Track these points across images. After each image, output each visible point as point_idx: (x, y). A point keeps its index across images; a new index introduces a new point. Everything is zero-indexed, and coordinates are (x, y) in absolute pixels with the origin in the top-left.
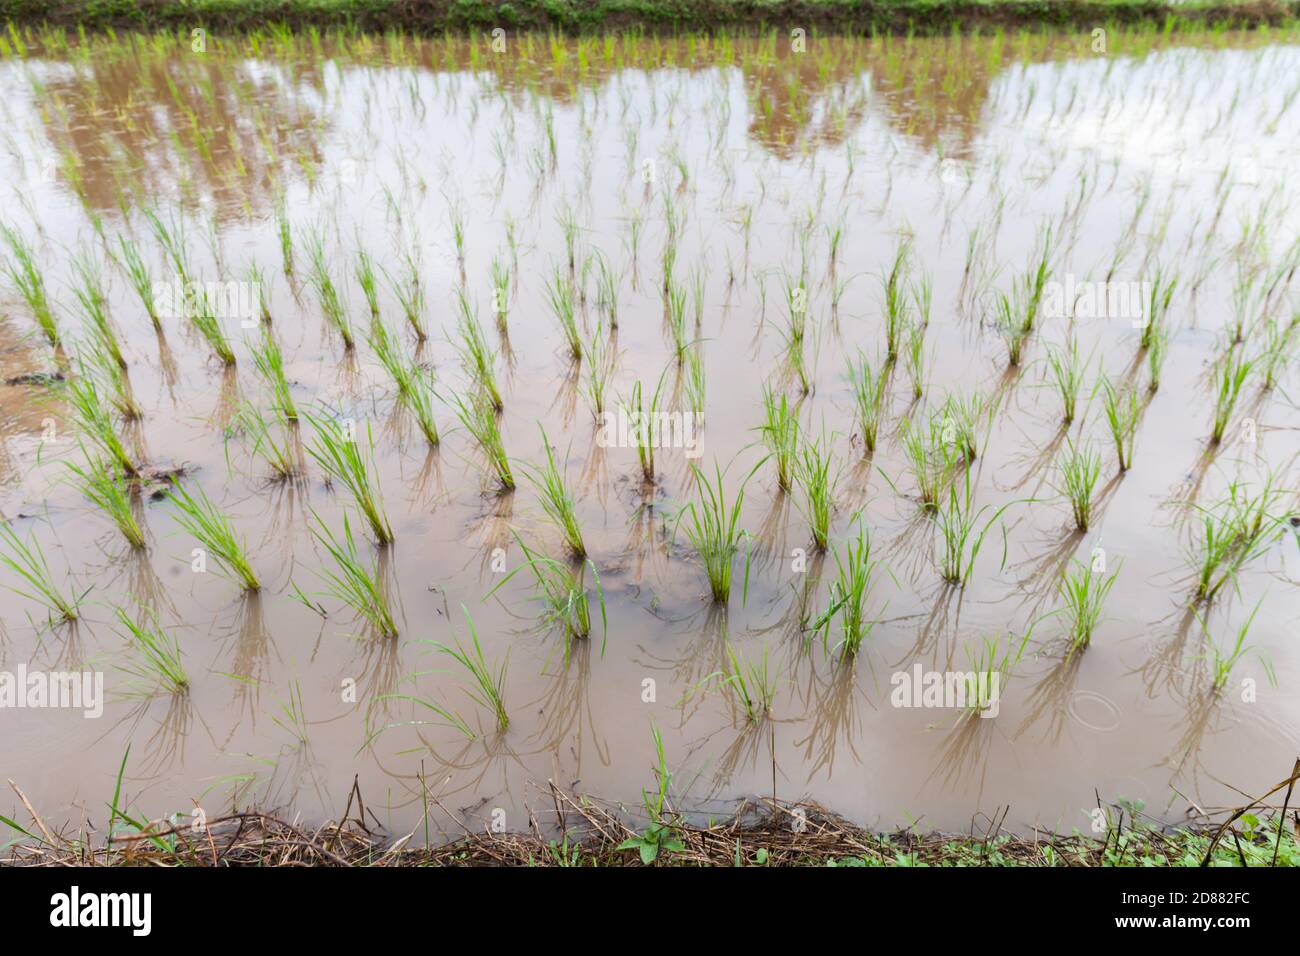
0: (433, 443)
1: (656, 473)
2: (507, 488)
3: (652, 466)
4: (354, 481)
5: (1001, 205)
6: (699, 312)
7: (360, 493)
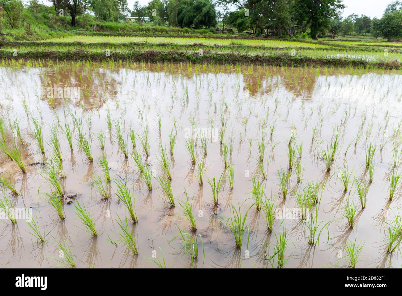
0: (150, 190)
1: (218, 203)
2: (172, 207)
3: (217, 201)
4: (128, 203)
5: (322, 120)
6: (231, 151)
7: (129, 207)
